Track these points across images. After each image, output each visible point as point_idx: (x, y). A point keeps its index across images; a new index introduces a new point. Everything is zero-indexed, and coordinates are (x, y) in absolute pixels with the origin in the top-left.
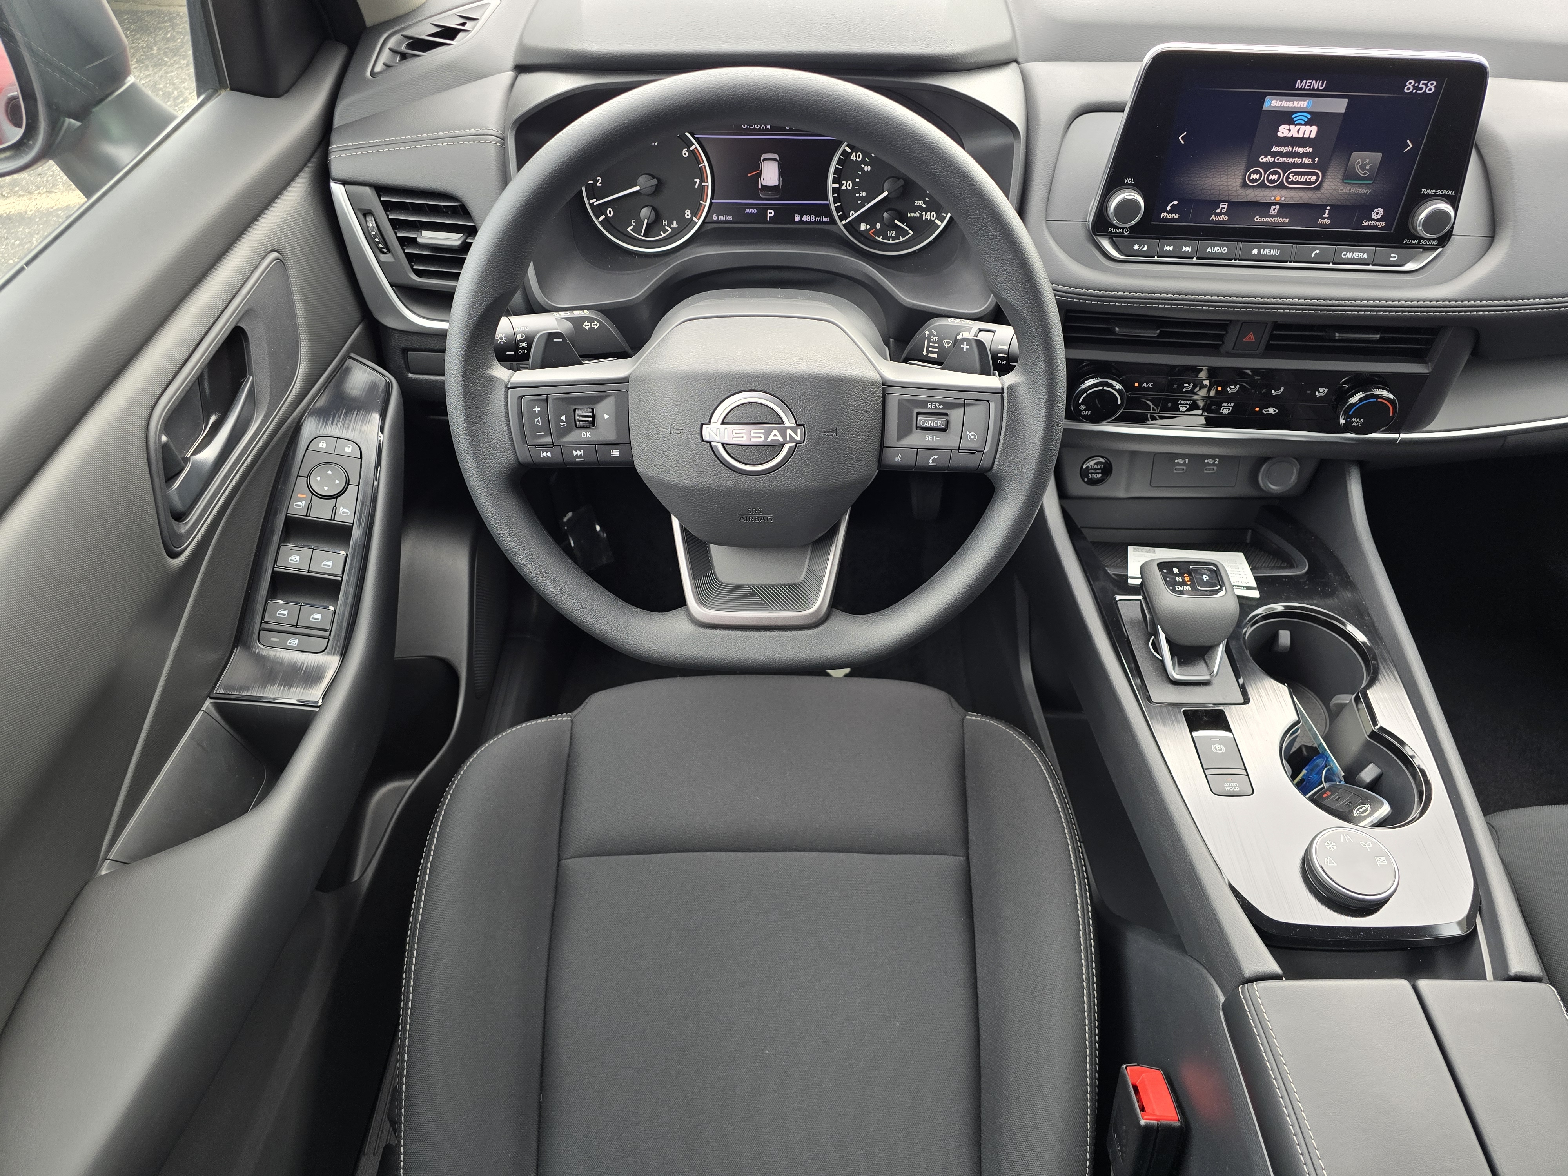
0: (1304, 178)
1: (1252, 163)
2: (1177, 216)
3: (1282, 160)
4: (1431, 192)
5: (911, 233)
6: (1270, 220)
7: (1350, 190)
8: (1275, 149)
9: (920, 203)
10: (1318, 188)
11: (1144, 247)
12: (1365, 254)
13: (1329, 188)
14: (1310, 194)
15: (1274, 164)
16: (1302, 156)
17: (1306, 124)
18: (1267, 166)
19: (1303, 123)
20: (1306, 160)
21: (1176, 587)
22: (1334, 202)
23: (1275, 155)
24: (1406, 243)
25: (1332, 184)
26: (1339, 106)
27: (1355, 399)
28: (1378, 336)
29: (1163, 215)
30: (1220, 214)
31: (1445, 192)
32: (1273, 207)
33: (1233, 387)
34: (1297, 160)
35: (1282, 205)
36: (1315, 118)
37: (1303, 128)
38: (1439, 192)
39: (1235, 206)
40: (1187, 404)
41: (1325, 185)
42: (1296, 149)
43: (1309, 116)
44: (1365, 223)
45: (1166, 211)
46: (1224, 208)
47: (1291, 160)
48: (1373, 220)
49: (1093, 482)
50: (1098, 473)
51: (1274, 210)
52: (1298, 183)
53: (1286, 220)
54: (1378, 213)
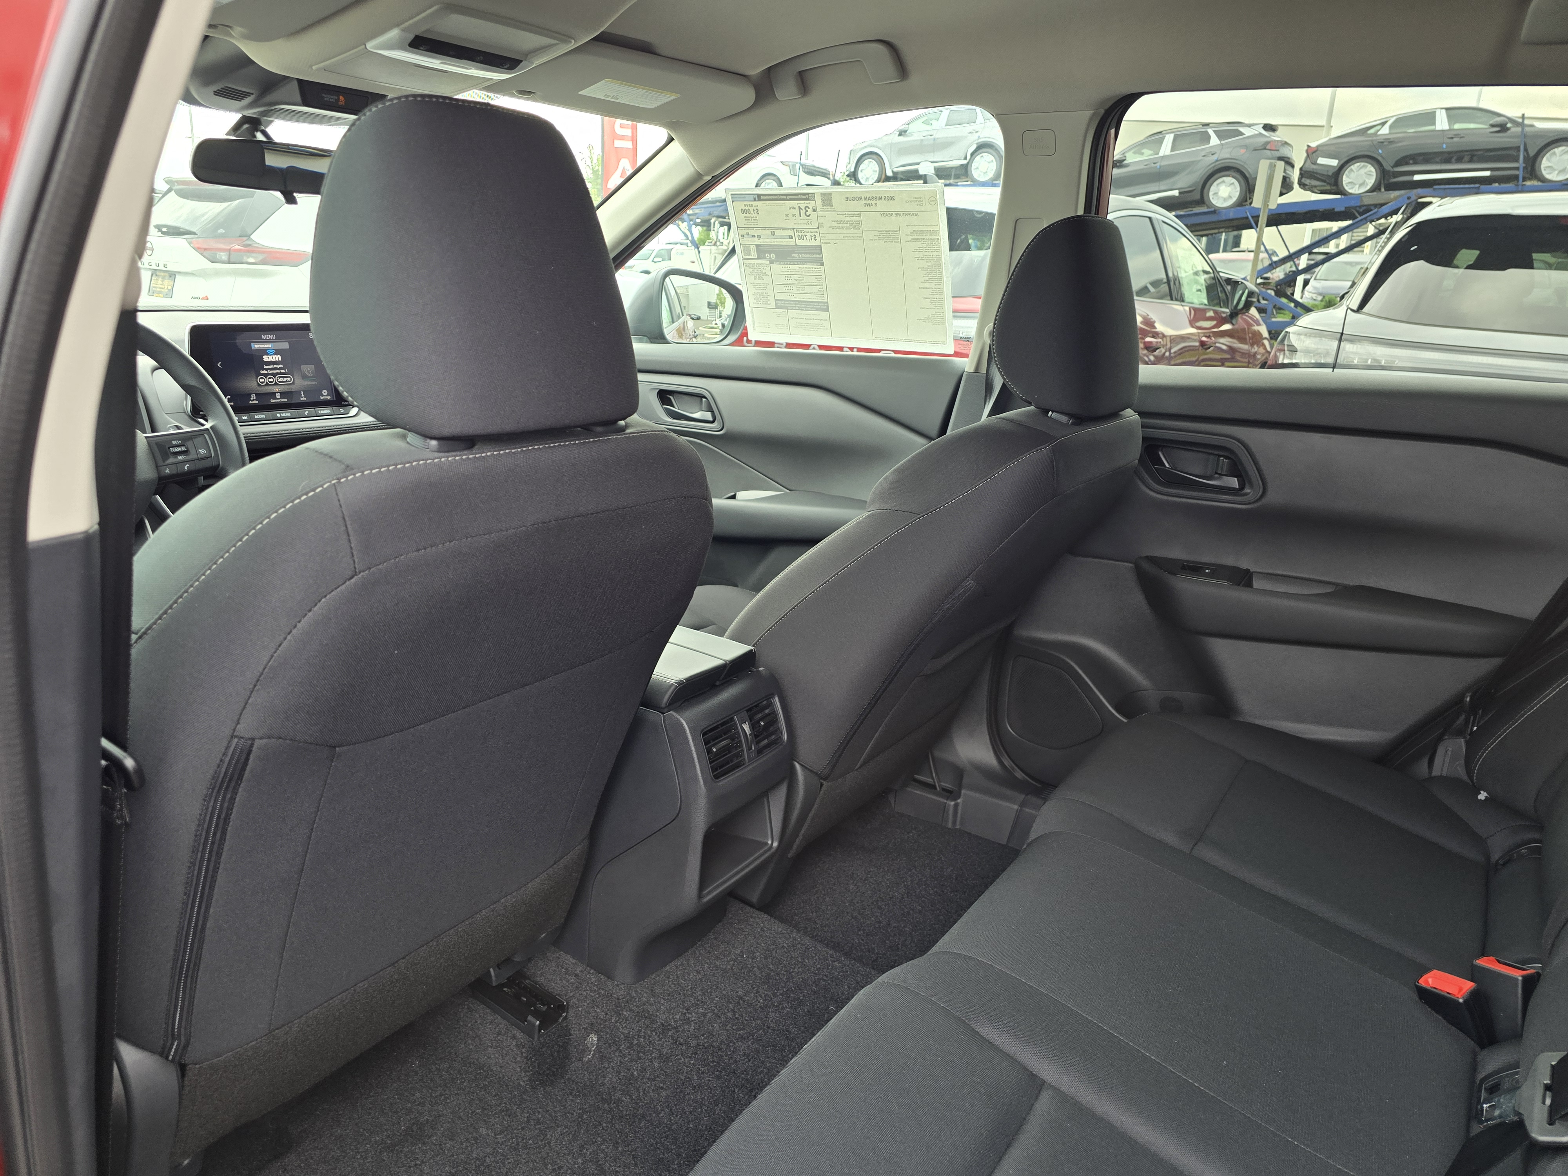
0: (285, 379)
1: (258, 374)
3: (271, 372)
6: (278, 401)
7: (308, 383)
8: (265, 367)
10: (293, 383)
12: (329, 410)
13: (298, 383)
14: (291, 387)
15: (269, 374)
16: (280, 369)
17: (274, 355)
18: (266, 375)
20: (282, 371)
22: (303, 389)
23: (267, 369)
24: (344, 403)
25: (298, 381)
26: (285, 346)
30: (253, 400)
32: (277, 394)
34: (279, 371)
35: (281, 393)
36: (278, 352)
37: (274, 356)
39: (258, 395)
41: (296, 382)
42: (275, 366)
43: (275, 351)
44: (322, 398)
46: (254, 396)
47: (275, 372)
48: (323, 395)
52: (283, 382)
53: (286, 400)
54: (325, 392)
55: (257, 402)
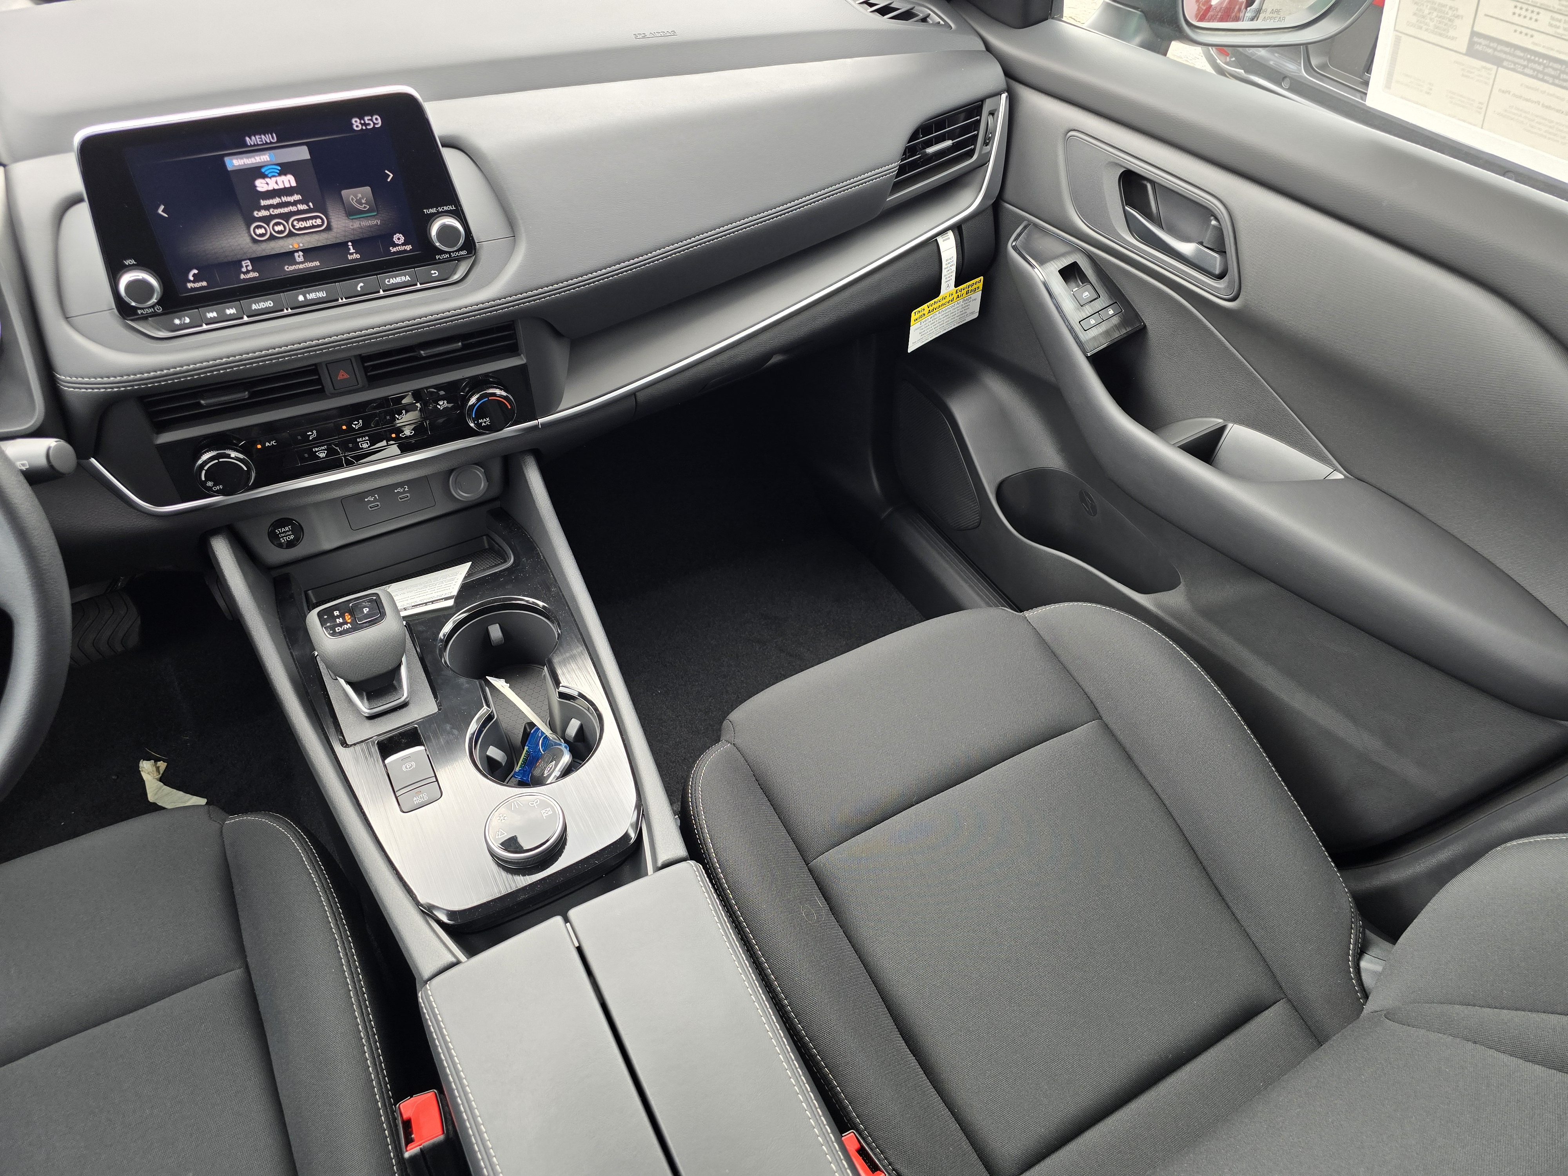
0: (309, 223)
1: (249, 220)
2: (204, 284)
3: (277, 211)
4: (434, 210)
6: (301, 266)
7: (360, 224)
8: (264, 203)
10: (329, 228)
11: (185, 320)
12: (407, 276)
13: (339, 226)
14: (324, 236)
15: (272, 217)
16: (295, 203)
17: (280, 174)
18: (267, 220)
19: (276, 174)
20: (301, 207)
21: (336, 629)
22: (352, 238)
23: (267, 208)
24: (439, 259)
25: (339, 222)
26: (301, 153)
27: (473, 401)
28: (460, 344)
29: (190, 285)
30: (248, 272)
31: (446, 208)
32: (296, 255)
33: (356, 423)
34: (294, 209)
35: (305, 251)
36: (285, 169)
37: (279, 179)
38: (440, 209)
39: (256, 261)
40: (323, 450)
41: (334, 224)
42: (285, 199)
43: (279, 168)
44: (393, 250)
45: (190, 281)
46: (248, 265)
47: (286, 210)
48: (398, 245)
49: (291, 544)
50: (290, 535)
51: (299, 256)
52: (305, 228)
53: (318, 263)
54: (399, 238)
55: (256, 274)
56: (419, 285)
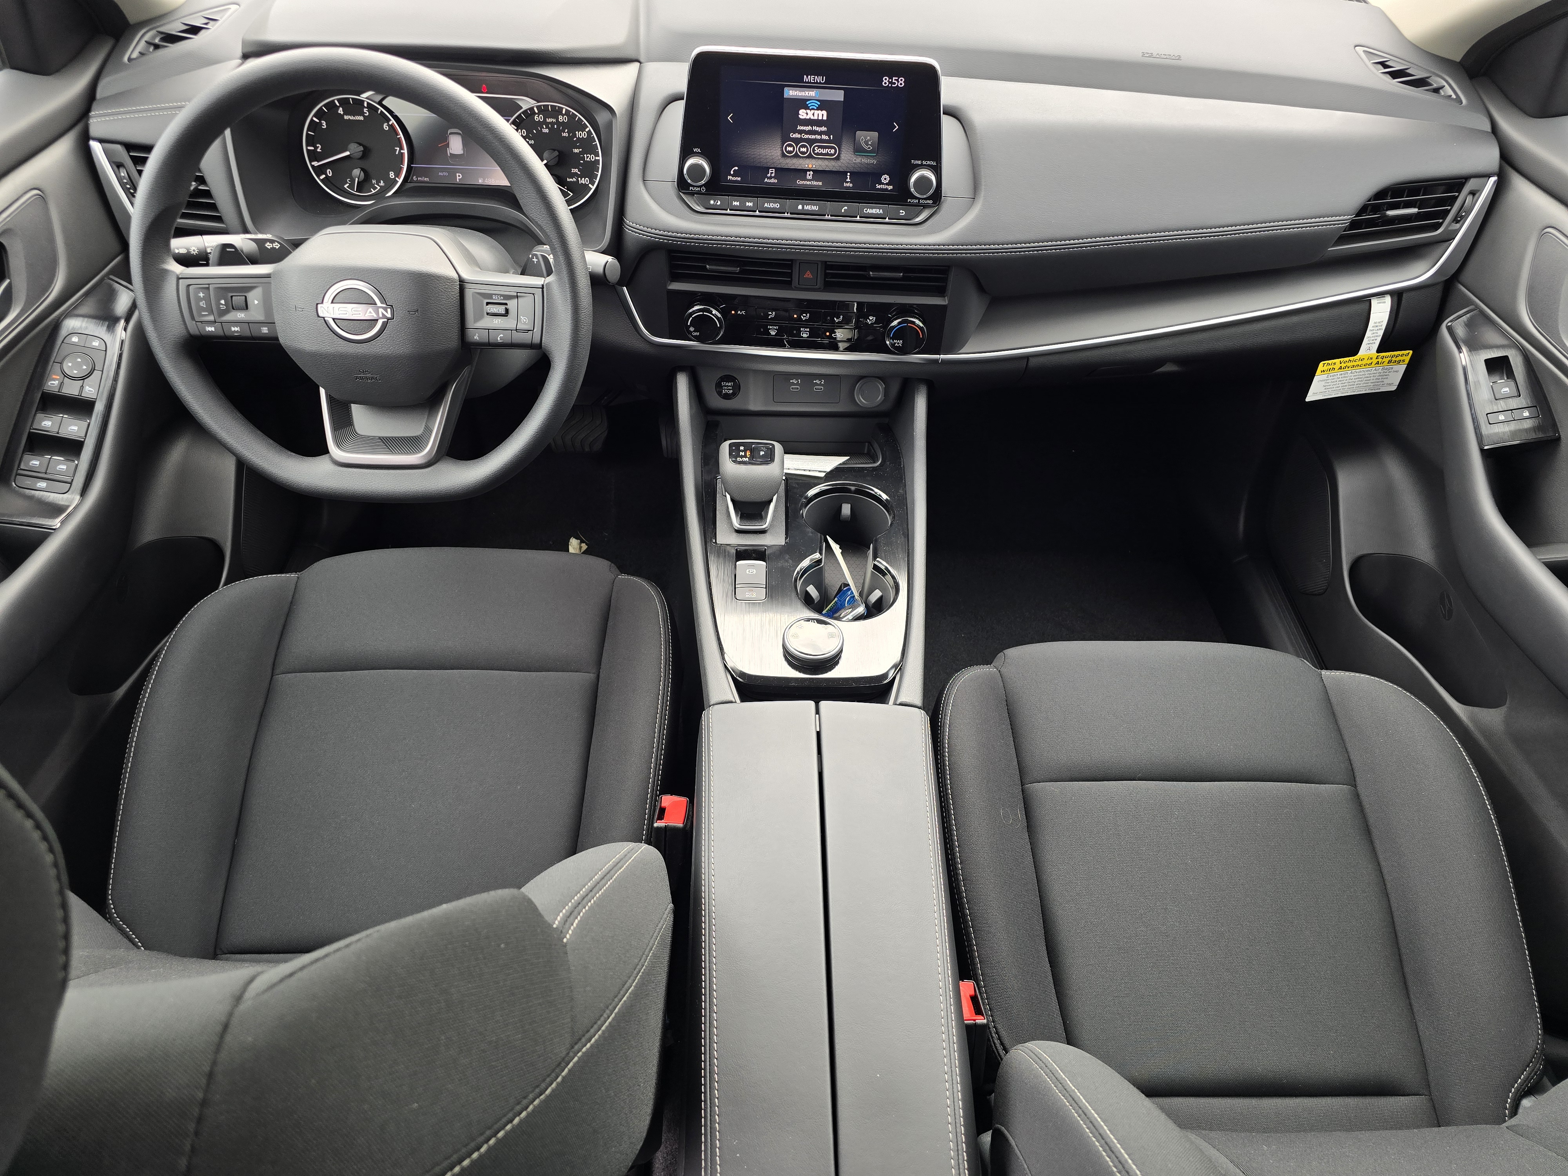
0: (825, 151)
1: (785, 139)
2: (739, 179)
3: (806, 136)
4: (919, 162)
5: (572, 194)
6: (808, 183)
7: (861, 160)
8: (800, 128)
9: (576, 170)
10: (838, 158)
11: (717, 202)
12: (881, 210)
13: (846, 158)
14: (833, 163)
15: (801, 140)
16: (821, 133)
17: (818, 109)
18: (797, 141)
19: (816, 108)
20: (824, 137)
21: (738, 458)
22: (852, 169)
23: (801, 132)
24: (910, 202)
25: (847, 155)
26: (838, 95)
27: (895, 323)
28: (902, 274)
29: (730, 177)
30: (771, 178)
31: (929, 163)
32: (808, 173)
33: (805, 315)
34: (818, 137)
35: (815, 172)
36: (823, 105)
37: (816, 112)
38: (924, 163)
39: (779, 171)
40: (775, 329)
41: (843, 156)
42: (815, 128)
43: (819, 103)
44: (878, 186)
45: (730, 175)
46: (773, 173)
47: (813, 137)
48: (883, 184)
49: (727, 397)
50: (730, 390)
51: (809, 175)
52: (822, 154)
53: (820, 184)
54: (886, 178)
55: (776, 181)
56: (887, 219)
